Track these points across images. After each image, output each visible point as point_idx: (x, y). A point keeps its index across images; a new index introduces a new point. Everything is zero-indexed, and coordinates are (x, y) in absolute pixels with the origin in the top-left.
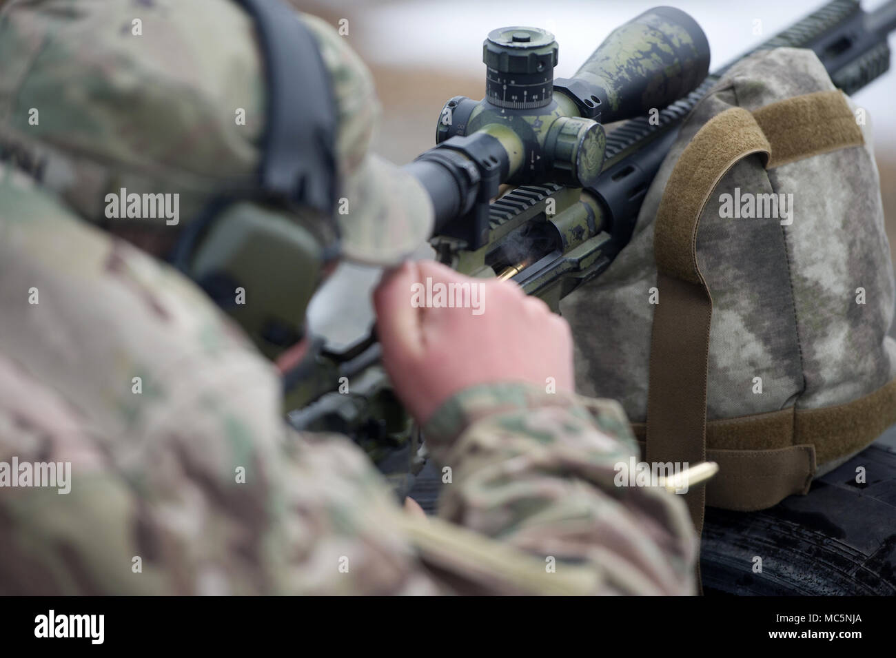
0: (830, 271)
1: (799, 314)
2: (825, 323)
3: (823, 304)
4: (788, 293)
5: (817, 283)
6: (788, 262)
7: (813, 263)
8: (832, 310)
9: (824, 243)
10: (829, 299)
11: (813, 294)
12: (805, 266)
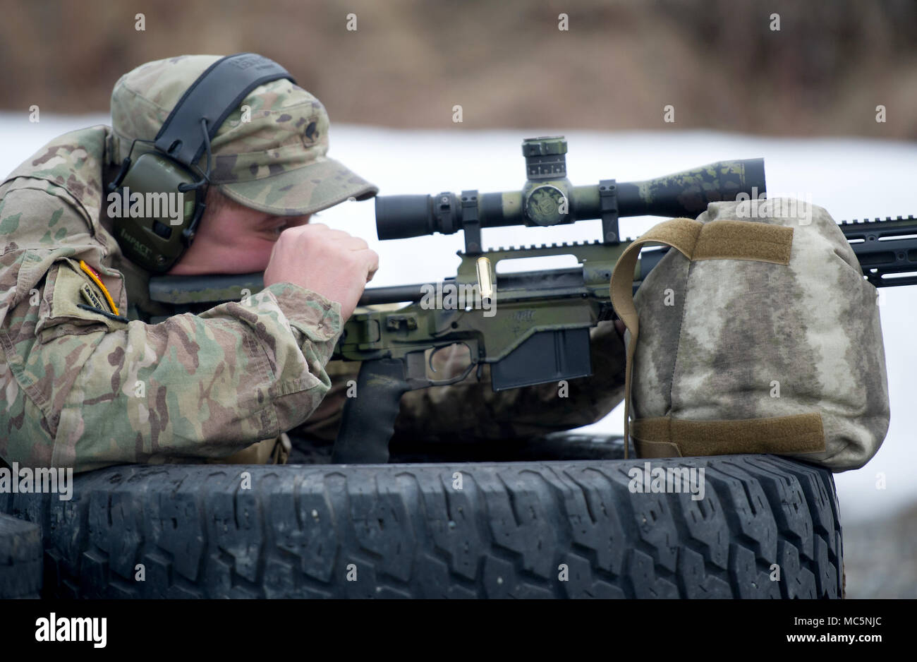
0: (706, 333)
1: (678, 355)
2: (693, 365)
3: (695, 353)
4: (675, 341)
5: (694, 339)
6: (682, 321)
7: (696, 325)
8: (699, 358)
9: (707, 314)
10: (700, 350)
11: (690, 344)
12: (690, 326)
